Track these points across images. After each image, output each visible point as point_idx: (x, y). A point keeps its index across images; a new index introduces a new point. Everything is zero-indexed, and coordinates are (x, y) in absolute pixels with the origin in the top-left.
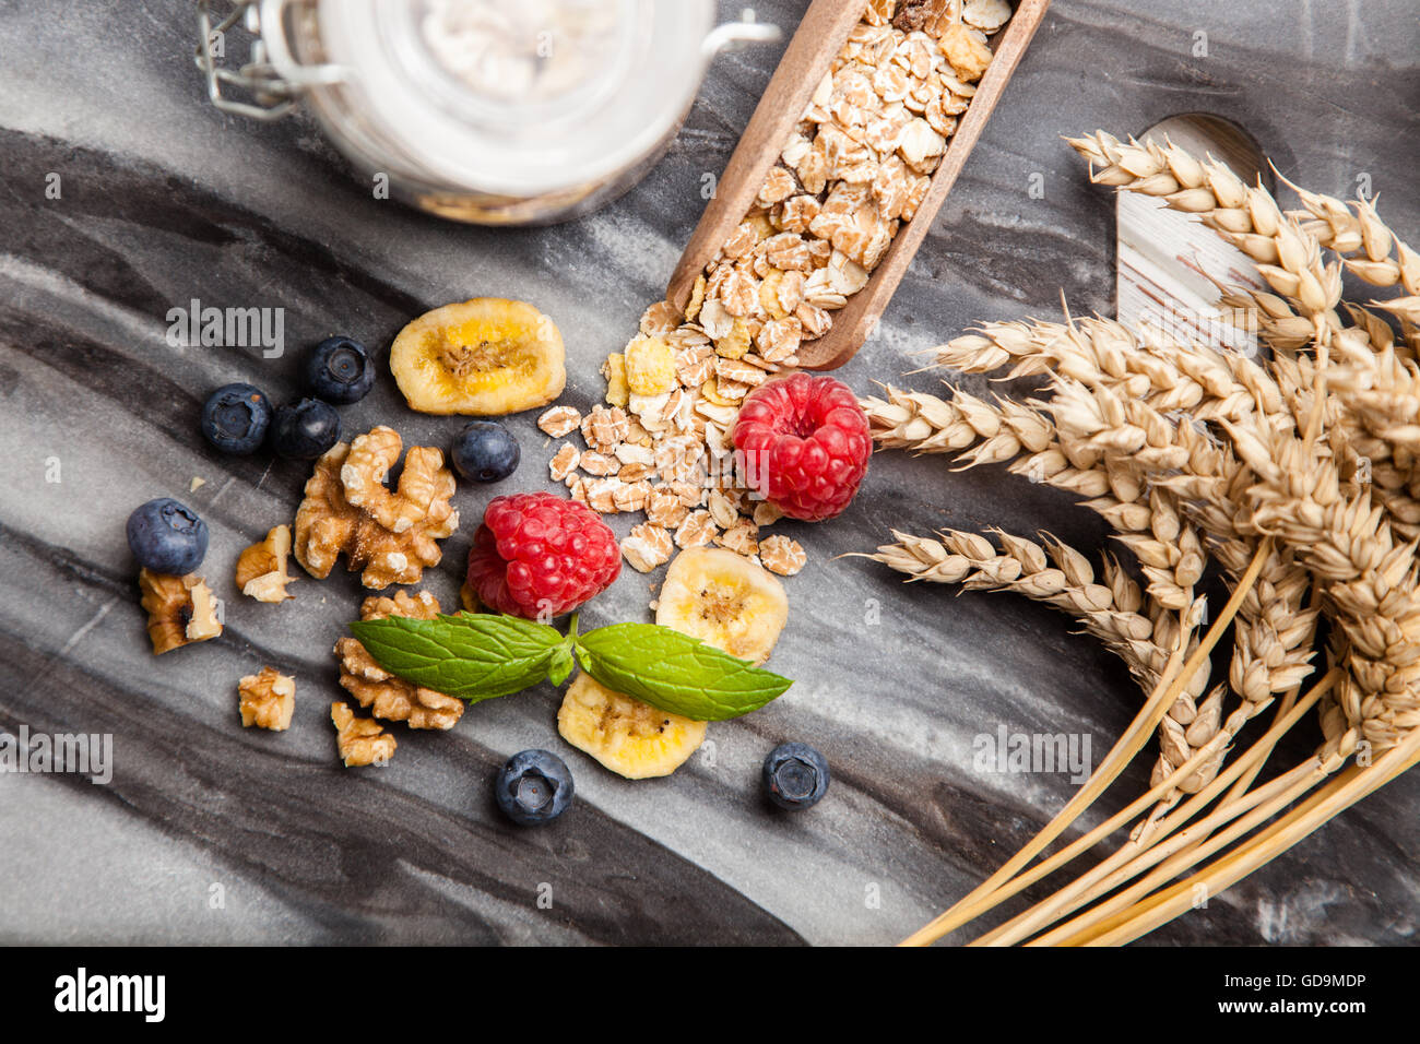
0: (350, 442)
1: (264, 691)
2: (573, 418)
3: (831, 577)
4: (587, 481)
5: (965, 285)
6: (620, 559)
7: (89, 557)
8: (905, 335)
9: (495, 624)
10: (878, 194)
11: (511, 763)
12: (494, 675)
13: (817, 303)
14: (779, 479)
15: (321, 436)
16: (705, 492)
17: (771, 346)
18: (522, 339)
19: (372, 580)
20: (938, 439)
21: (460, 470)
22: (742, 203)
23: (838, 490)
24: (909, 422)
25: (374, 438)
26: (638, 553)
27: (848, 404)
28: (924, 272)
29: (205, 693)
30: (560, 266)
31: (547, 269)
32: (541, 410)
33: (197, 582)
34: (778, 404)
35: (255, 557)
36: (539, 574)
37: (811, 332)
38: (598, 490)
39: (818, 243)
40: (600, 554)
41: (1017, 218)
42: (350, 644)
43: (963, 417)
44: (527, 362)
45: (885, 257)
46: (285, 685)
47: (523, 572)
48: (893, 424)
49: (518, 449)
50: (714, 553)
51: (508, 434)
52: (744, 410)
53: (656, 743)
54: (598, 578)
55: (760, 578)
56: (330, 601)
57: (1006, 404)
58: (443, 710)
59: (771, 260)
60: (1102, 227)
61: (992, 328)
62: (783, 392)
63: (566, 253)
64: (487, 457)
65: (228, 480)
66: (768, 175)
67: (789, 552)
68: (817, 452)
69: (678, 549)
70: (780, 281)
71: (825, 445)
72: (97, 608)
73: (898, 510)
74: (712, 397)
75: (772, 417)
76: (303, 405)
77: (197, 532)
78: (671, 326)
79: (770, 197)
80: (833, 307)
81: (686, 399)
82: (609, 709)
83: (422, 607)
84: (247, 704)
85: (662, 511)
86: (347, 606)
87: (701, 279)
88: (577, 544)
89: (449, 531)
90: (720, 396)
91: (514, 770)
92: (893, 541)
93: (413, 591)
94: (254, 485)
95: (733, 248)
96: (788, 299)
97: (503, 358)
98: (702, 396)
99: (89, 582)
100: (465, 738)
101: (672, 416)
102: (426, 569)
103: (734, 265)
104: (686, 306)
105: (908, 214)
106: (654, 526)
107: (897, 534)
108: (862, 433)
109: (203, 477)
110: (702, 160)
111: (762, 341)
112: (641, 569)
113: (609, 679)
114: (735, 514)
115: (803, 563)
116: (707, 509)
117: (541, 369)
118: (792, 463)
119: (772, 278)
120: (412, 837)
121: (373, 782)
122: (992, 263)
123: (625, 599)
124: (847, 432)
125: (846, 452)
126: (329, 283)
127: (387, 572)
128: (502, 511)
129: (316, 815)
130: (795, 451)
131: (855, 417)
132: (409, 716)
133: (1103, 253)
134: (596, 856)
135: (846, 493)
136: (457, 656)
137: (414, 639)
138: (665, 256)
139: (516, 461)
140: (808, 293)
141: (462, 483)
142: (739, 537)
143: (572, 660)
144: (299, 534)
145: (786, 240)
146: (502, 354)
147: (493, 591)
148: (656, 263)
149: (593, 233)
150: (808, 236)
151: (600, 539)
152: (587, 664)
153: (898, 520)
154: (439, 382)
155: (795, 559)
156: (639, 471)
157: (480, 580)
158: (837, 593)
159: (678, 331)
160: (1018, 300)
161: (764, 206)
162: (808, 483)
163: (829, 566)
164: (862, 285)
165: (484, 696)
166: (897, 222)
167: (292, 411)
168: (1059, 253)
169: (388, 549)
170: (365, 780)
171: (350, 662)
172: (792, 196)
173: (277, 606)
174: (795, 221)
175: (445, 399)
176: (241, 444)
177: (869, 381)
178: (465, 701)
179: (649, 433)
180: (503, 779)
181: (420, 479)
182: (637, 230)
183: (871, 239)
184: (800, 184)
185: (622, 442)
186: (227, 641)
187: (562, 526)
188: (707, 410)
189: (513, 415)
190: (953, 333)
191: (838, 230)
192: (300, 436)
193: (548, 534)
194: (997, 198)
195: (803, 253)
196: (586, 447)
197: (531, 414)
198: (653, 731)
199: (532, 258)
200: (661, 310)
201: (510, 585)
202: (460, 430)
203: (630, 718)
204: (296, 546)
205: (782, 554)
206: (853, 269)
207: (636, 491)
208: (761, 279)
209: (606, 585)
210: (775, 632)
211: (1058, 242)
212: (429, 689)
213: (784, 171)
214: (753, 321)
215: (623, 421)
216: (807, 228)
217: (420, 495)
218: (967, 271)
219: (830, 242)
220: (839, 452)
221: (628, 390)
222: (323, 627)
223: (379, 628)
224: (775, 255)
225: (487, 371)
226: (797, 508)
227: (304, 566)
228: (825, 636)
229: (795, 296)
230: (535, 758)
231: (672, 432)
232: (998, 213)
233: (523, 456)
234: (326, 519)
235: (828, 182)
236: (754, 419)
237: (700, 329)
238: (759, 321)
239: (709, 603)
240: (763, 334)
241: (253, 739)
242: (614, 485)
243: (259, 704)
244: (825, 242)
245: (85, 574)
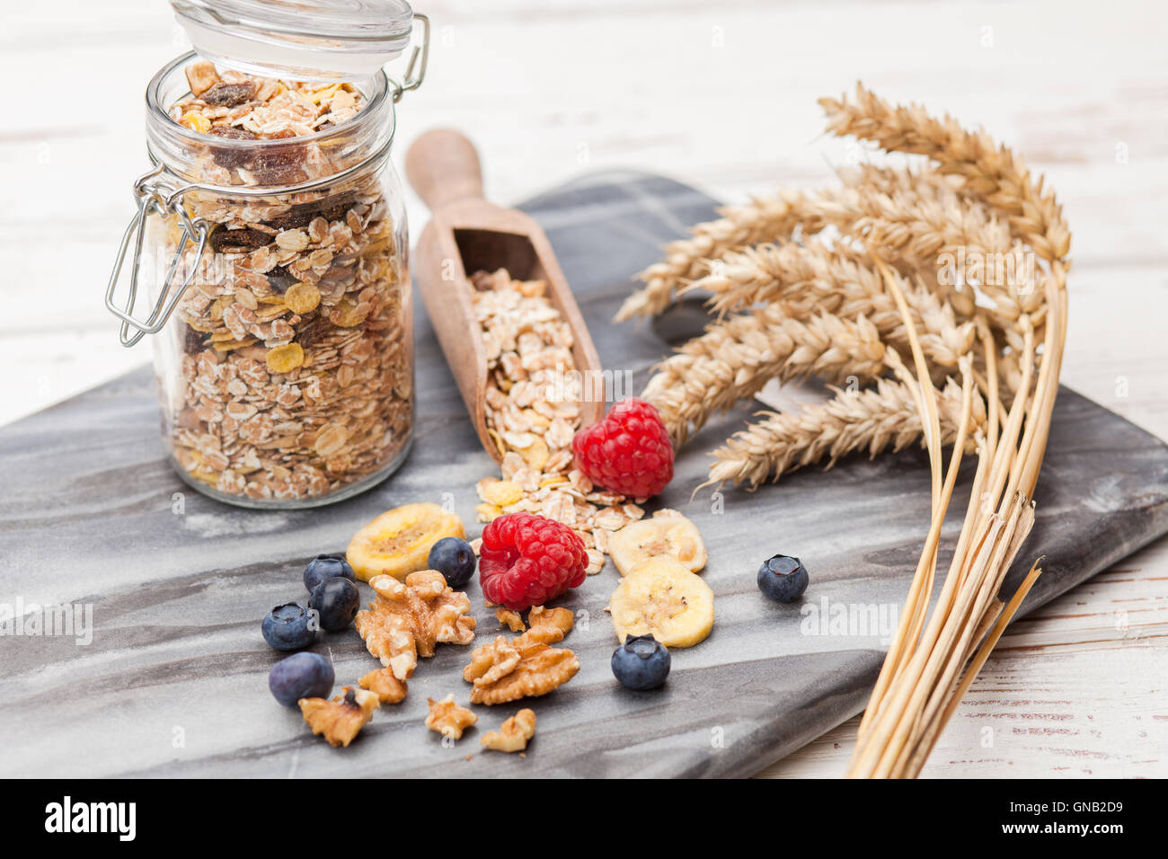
53: (689, 611)
59: (520, 405)
72: (290, 759)
87: (491, 430)
99: (273, 753)
134: (717, 686)
203: (660, 611)
225: (415, 540)
239: (647, 549)
245: (266, 751)
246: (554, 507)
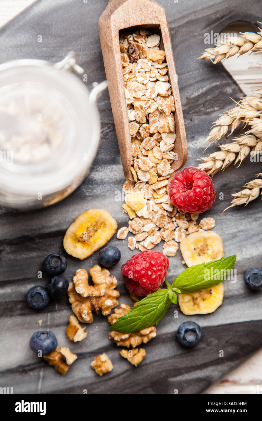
0: (72, 281)
1: (99, 363)
2: (125, 230)
3: (224, 220)
4: (142, 243)
5: (201, 117)
6: (167, 257)
7: (27, 363)
8: (195, 142)
9: (147, 300)
10: (162, 110)
11: (179, 332)
12: (157, 313)
13: (167, 151)
14: (193, 205)
15: (64, 285)
16: (175, 223)
17: (163, 171)
18: (96, 220)
19: (106, 313)
20: (226, 162)
21: (106, 266)
22: (128, 139)
23: (210, 195)
24: (215, 163)
25: (78, 275)
26: (169, 252)
27: (196, 171)
28: (188, 122)
29: (85, 375)
30: (92, 193)
31: (89, 196)
32: (115, 234)
33: (60, 348)
34: (177, 185)
35: (70, 330)
36: (149, 278)
37: (171, 160)
38: (146, 244)
39: (155, 135)
40: (161, 260)
41: (201, 89)
42: (113, 333)
43: (228, 151)
44: (102, 224)
45: (176, 125)
46: (104, 357)
47: (144, 281)
48: (211, 167)
49: (118, 249)
50: (189, 237)
51: (112, 247)
52: (170, 193)
53: (212, 298)
54: (165, 267)
55: (207, 234)
56: (99, 326)
57: (237, 139)
58: (151, 333)
59: (146, 149)
60: (225, 74)
61: (217, 122)
62: (176, 181)
63: (91, 188)
64: (111, 257)
65: (47, 316)
66: (129, 127)
67: (208, 222)
68: (198, 190)
69: (179, 243)
70: (153, 153)
71: (198, 187)
72: (39, 375)
73: (228, 189)
74: (158, 196)
75: (178, 190)
76: (53, 281)
77: (50, 336)
78: (133, 186)
79: (134, 132)
80: (172, 149)
81: (151, 202)
82: (193, 298)
83: (124, 309)
84: (98, 370)
85: (167, 236)
86: (104, 324)
87: (132, 168)
88: (153, 262)
89: (116, 284)
90: (160, 195)
91: (181, 333)
92: (234, 198)
93: (119, 307)
94: (55, 311)
95: (134, 154)
96: (158, 156)
97: (95, 228)
98: (155, 198)
99: (32, 370)
100: (161, 335)
101: (151, 210)
102: (117, 298)
103: (137, 158)
104: (133, 178)
105: (173, 109)
106: (168, 241)
107: (233, 195)
108: (205, 176)
109: (40, 319)
110: (107, 137)
111: (160, 172)
112: (173, 255)
113: (187, 291)
114: (187, 222)
115: (214, 221)
116: (178, 227)
117: (108, 223)
118: (193, 198)
119: (150, 154)
120: (168, 371)
121: (146, 364)
122: (204, 106)
123: (175, 266)
124: (201, 178)
125: (205, 184)
126: (35, 244)
127: (108, 307)
128: (126, 269)
129: (138, 385)
130: (192, 194)
131: (200, 173)
132: (142, 341)
133: (230, 81)
134: (219, 339)
135: (213, 195)
136: (144, 316)
137: (129, 320)
138: (117, 169)
139: (119, 253)
140: (162, 151)
141: (109, 269)
142: (193, 228)
143: (174, 293)
144: (78, 315)
145: (146, 141)
146: (94, 227)
147: (140, 292)
148: (116, 173)
149: (94, 178)
150: (151, 135)
151: (158, 256)
152: (179, 291)
153: (230, 191)
154: (83, 247)
155: (211, 222)
156: (153, 231)
157: (134, 291)
158: (229, 222)
159: (136, 186)
160: (218, 110)
161: (134, 136)
162: (202, 200)
163: (221, 217)
164: (175, 137)
165: (158, 320)
166: (172, 114)
167: (51, 285)
168: (219, 90)
169: (104, 302)
170: (143, 366)
171: (116, 338)
172: (140, 128)
173: (86, 338)
174: (145, 134)
175: (88, 251)
176: (44, 303)
177: (195, 161)
178: (155, 325)
179: (148, 219)
180: (180, 338)
181: (98, 277)
182: (105, 168)
183: (169, 123)
184: (139, 123)
185: (143, 226)
186: (80, 357)
187: (145, 261)
188: (159, 201)
189: (109, 241)
190: (207, 132)
191: (158, 128)
192: (58, 289)
193: (143, 266)
194: (192, 88)
195: (153, 141)
196: (134, 235)
197: (114, 237)
198: (209, 295)
199: (83, 196)
200: (127, 184)
201: (144, 287)
202: (98, 255)
203: (200, 297)
204: (79, 319)
205: (207, 223)
206: (170, 135)
207: (157, 236)
208: (147, 156)
209: (168, 267)
210: (221, 245)
211: (216, 87)
212: (143, 329)
213: (133, 123)
214: (153, 168)
215: (139, 221)
216: (150, 133)
217: (101, 281)
218: (198, 113)
219: (158, 132)
220: (204, 185)
221: (134, 211)
222: (102, 334)
223: (117, 324)
224: (146, 147)
225: (94, 235)
226: (203, 209)
227: (85, 322)
228: (234, 236)
229: (160, 154)
230: (184, 326)
231: (154, 214)
232: (195, 92)
233: (120, 250)
234: (81, 306)
235: (146, 117)
236: (174, 194)
237: (141, 181)
238: (155, 167)
239: (198, 251)
240: (159, 170)
241: (106, 377)
242: (149, 239)
243: (101, 368)
244: (157, 133)
245: (29, 368)
246: (158, 219)
